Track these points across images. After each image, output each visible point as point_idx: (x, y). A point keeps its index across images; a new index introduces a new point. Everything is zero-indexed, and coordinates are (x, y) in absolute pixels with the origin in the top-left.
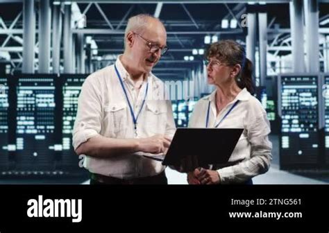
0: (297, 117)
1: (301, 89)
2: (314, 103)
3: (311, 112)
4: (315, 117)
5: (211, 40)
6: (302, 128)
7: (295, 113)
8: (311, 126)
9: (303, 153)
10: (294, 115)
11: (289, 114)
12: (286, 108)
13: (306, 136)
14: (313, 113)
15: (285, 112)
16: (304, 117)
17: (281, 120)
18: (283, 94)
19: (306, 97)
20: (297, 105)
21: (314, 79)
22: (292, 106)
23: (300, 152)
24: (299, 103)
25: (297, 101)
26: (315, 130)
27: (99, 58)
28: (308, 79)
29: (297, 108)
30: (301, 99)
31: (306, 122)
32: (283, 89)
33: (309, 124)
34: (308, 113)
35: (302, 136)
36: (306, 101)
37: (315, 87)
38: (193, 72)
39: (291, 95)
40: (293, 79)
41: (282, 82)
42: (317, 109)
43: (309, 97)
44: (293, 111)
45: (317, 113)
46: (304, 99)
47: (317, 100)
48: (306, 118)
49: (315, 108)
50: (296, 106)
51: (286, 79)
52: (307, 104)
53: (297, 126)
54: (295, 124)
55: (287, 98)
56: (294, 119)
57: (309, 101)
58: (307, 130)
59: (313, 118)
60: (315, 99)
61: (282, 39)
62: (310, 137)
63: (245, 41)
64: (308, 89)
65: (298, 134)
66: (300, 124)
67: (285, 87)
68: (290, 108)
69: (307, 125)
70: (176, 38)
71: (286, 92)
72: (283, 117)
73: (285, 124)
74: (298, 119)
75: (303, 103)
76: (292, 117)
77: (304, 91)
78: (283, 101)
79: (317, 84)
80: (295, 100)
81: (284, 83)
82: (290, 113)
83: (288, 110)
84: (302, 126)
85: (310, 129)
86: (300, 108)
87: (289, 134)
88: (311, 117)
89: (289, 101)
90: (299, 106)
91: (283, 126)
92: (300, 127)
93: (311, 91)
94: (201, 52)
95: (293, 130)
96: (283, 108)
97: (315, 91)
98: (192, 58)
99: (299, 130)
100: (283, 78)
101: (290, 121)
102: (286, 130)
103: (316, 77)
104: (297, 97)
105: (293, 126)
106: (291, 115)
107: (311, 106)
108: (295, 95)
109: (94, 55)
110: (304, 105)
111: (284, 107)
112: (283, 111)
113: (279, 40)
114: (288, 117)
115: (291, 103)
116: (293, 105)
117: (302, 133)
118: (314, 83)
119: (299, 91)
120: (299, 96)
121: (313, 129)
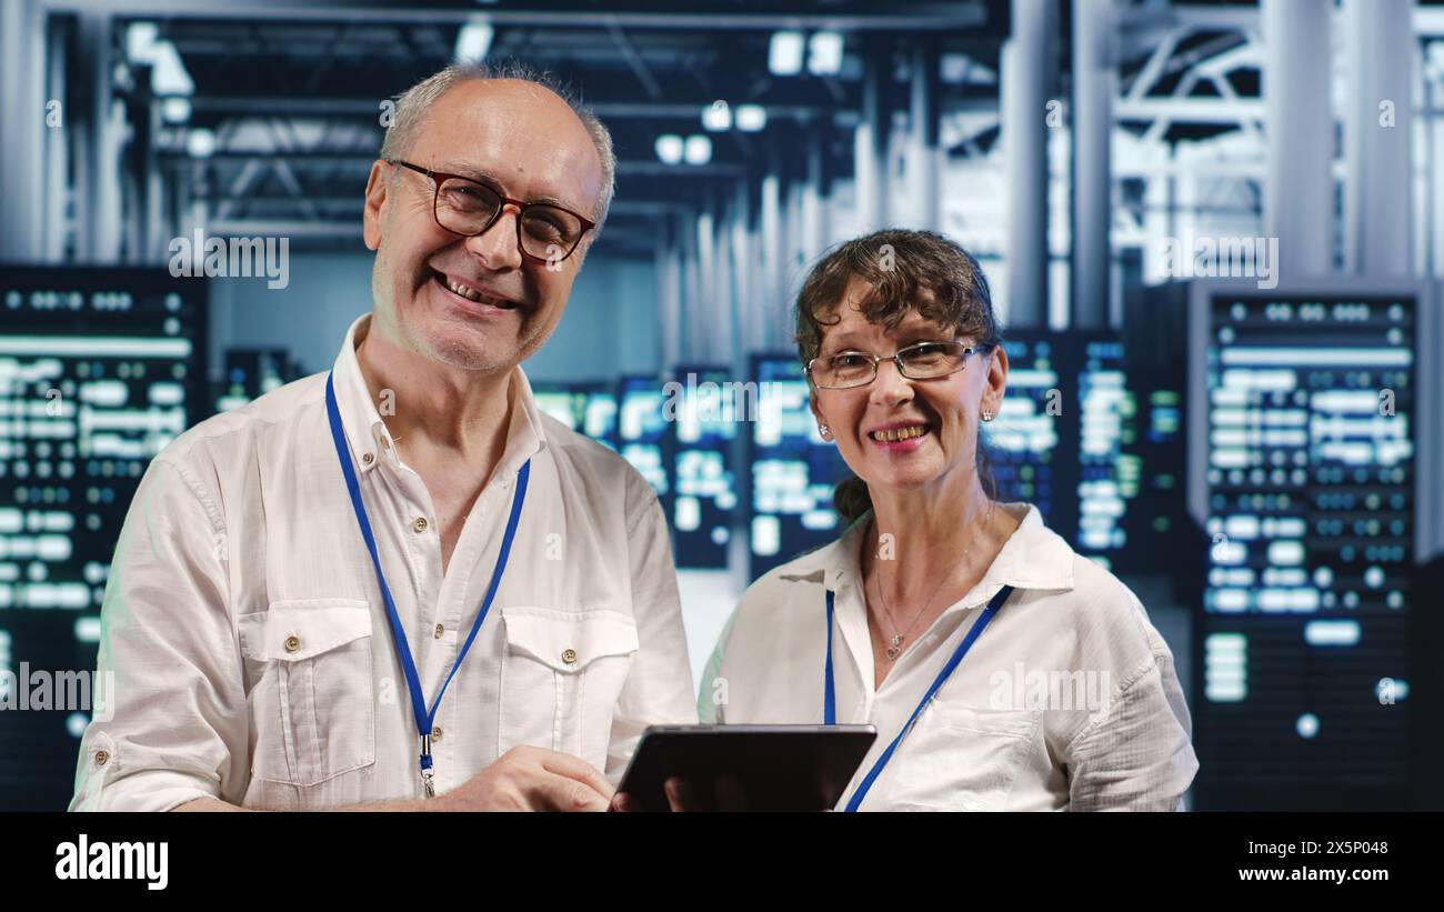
0: (1293, 527)
1: (1322, 369)
2: (1391, 453)
3: (1373, 501)
4: (1397, 527)
5: (807, 54)
6: (1322, 591)
7: (1283, 502)
8: (1374, 577)
9: (1322, 729)
10: (1279, 515)
11: (1250, 512)
12: (1236, 478)
13: (1343, 633)
14: (1385, 506)
15: (1230, 497)
16: (1335, 526)
17: (1206, 542)
18: (1221, 397)
19: (1351, 416)
20: (1300, 458)
21: (1396, 313)
22: (1268, 468)
23: (1308, 726)
24: (1307, 447)
25: (1296, 438)
26: (1395, 600)
27: (201, 143)
28: (1360, 313)
29: (1299, 477)
30: (1320, 427)
31: (1348, 553)
32: (1221, 368)
33: (1362, 565)
34: (1360, 507)
35: (1320, 633)
36: (1350, 439)
37: (1400, 357)
38: (705, 225)
39: (1266, 402)
40: (1279, 313)
41: (1215, 331)
42: (1410, 483)
43: (1366, 416)
44: (1274, 491)
45: (1410, 507)
46: (1338, 428)
47: (1412, 435)
48: (1348, 531)
49: (1398, 475)
50: (1289, 468)
51: (1239, 312)
52: (1356, 454)
53: (1296, 577)
54: (1281, 567)
55: (1238, 417)
56: (1278, 538)
57: (1367, 440)
58: (1351, 600)
59: (1385, 532)
60: (1398, 426)
61: (1191, 56)
62: (1362, 642)
63: (994, 64)
64: (1359, 369)
65: (1299, 620)
66: (1309, 565)
67: (1232, 356)
68: (1258, 477)
69: (1349, 574)
70: (618, 38)
71: (1237, 387)
72: (1214, 527)
73: (1227, 567)
74: (1304, 540)
75: (1331, 451)
76: (1270, 527)
77: (1340, 379)
78: (1221, 437)
79: (1411, 341)
80: (1285, 429)
81: (1227, 335)
82: (1258, 502)
83: (1249, 489)
84: (1323, 576)
85: (1367, 594)
86: (1312, 480)
87: (1248, 623)
88: (1373, 527)
89: (1256, 437)
90: (1309, 468)
91: (1217, 577)
92: (1310, 583)
93: (1376, 379)
94: (752, 118)
95: (1272, 601)
96: (1215, 477)
97: (1401, 379)
98: (699, 151)
99: (1305, 601)
100: (1221, 303)
101: (1257, 550)
102: (1230, 601)
103: (1410, 304)
104: (1296, 417)
105: (1271, 576)
106: (1262, 515)
107: (1373, 468)
108: (1289, 403)
109: (170, 126)
110: (1336, 463)
111: (1226, 472)
112: (1215, 491)
113: (1176, 64)
114: (1244, 527)
115: (1266, 450)
116: (1278, 458)
117: (1322, 615)
118: (1395, 336)
119: (1308, 380)
120: (1309, 410)
121: (1380, 594)
